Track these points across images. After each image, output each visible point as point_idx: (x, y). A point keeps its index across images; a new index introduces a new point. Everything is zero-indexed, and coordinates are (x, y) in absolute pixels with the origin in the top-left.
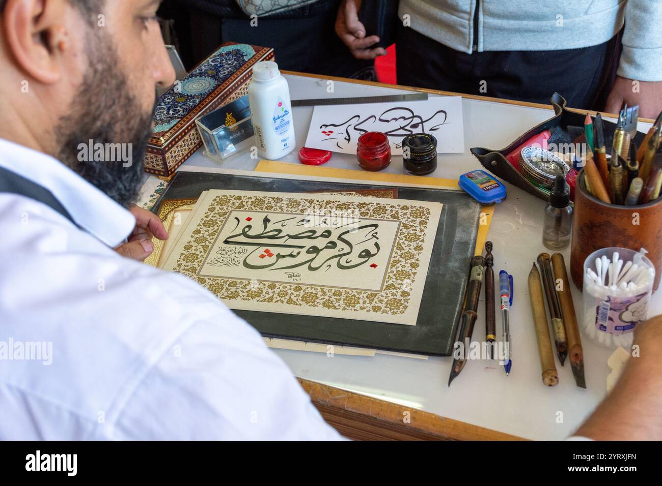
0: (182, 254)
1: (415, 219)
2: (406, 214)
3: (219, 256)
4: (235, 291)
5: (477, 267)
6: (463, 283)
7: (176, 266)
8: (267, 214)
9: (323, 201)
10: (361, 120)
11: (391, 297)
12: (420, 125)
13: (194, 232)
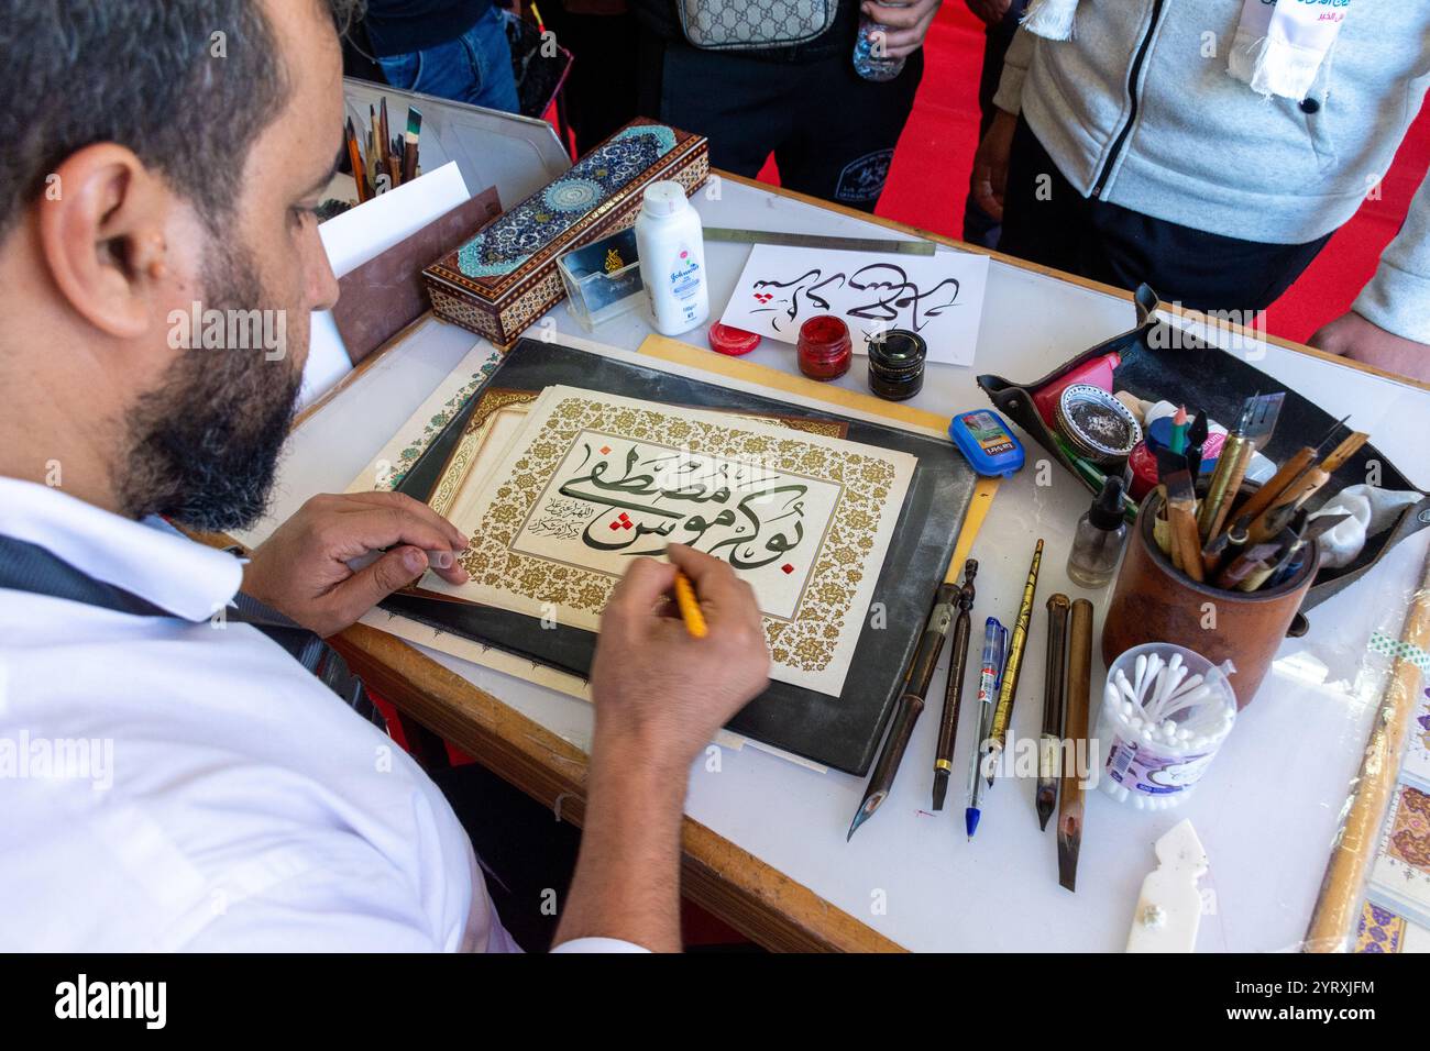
0: (493, 505)
1: (868, 484)
2: (854, 472)
3: (549, 515)
4: (563, 589)
5: (944, 606)
6: (915, 631)
7: (480, 528)
8: (634, 444)
9: (726, 430)
10: (822, 279)
11: (807, 635)
12: (913, 302)
13: (518, 465)
